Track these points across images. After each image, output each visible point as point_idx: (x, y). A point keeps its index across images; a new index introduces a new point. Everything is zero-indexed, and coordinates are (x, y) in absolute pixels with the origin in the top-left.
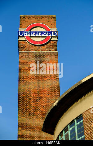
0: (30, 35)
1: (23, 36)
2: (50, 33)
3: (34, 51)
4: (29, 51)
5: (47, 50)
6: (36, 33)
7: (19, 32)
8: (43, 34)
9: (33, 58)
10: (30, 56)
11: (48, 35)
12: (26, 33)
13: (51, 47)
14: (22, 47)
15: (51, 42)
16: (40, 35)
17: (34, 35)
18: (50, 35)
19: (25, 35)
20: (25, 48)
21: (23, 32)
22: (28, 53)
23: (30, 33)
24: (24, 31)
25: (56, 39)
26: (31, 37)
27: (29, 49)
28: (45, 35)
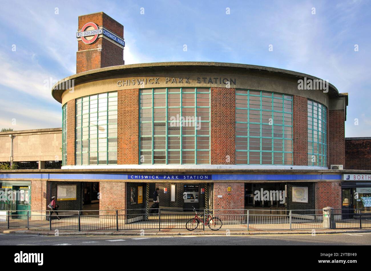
0: (84, 35)
1: (80, 38)
2: (97, 31)
3: (86, 50)
4: (83, 51)
5: (95, 47)
6: (88, 32)
8: (93, 33)
9: (85, 57)
10: (83, 55)
11: (96, 33)
14: (80, 46)
15: (99, 39)
16: (91, 34)
17: (87, 35)
18: (97, 33)
20: (82, 48)
22: (82, 53)
23: (84, 33)
24: (80, 32)
25: (101, 36)
26: (85, 37)
27: (84, 48)
28: (94, 33)
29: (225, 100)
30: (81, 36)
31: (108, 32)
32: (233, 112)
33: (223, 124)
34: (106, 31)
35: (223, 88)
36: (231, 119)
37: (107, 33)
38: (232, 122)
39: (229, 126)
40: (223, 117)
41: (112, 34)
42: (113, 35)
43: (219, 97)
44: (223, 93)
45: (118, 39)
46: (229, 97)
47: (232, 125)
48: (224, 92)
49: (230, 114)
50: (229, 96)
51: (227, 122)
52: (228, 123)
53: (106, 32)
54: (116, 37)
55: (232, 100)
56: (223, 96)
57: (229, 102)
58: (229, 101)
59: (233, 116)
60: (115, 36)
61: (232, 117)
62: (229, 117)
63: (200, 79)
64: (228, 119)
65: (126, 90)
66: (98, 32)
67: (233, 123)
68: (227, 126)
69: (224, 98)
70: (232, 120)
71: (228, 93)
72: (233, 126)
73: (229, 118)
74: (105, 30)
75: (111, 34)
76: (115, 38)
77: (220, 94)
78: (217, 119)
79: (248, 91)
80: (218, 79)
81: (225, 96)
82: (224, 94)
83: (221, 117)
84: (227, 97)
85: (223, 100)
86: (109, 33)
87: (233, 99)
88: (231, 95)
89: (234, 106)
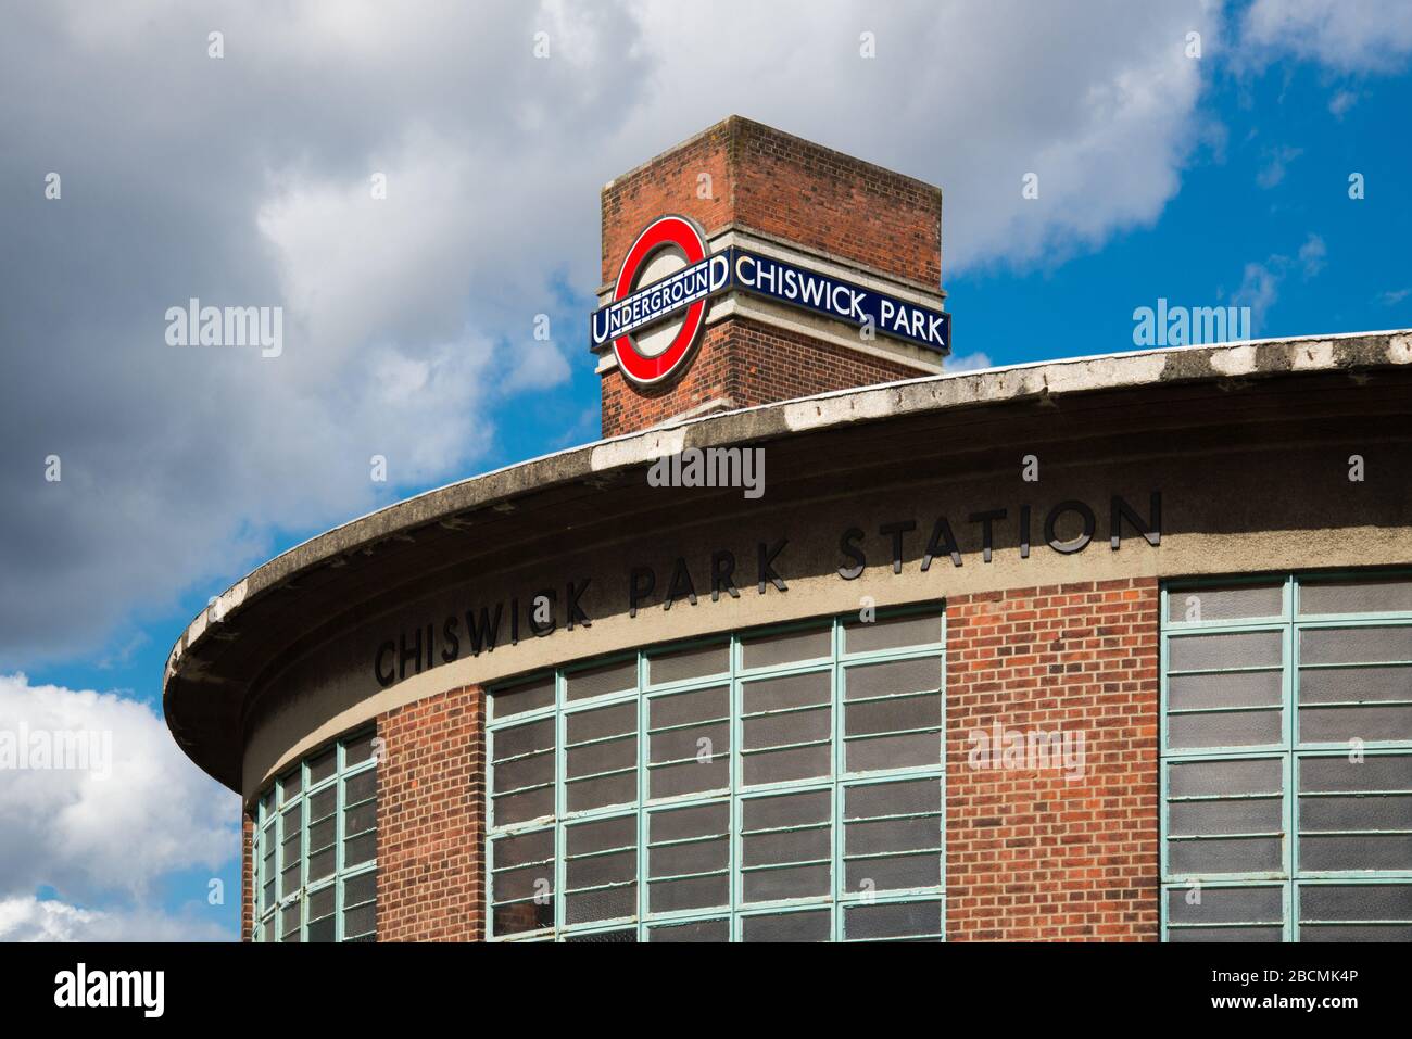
0: (632, 320)
5: (695, 397)
6: (650, 298)
7: (595, 317)
8: (677, 291)
12: (615, 313)
13: (711, 369)
14: (612, 412)
15: (714, 335)
16: (667, 305)
17: (646, 314)
19: (616, 328)
20: (622, 418)
21: (607, 311)
23: (632, 306)
24: (609, 307)
26: (637, 334)
27: (633, 419)
28: (684, 296)
29: (1060, 692)
30: (613, 334)
31: (787, 266)
32: (1135, 790)
33: (1044, 910)
34: (767, 262)
35: (1046, 590)
36: (1113, 861)
37: (771, 277)
38: (1122, 883)
39: (1096, 919)
40: (1045, 841)
41: (818, 277)
42: (835, 282)
43: (1014, 678)
44: (1044, 637)
45: (884, 303)
46: (1096, 667)
47: (1125, 906)
48: (1055, 624)
49: (1107, 815)
50: (1100, 655)
51: (1080, 885)
52: (1093, 896)
53: (766, 269)
54: (859, 289)
55: (1128, 687)
56: (1044, 659)
57: (1097, 712)
58: (1101, 700)
59: (1134, 825)
60: (850, 286)
61: (1123, 837)
62: (1101, 838)
63: (860, 537)
64: (1090, 862)
65: (415, 704)
66: (705, 284)
67: (1133, 894)
68: (1080, 919)
69: (1053, 681)
70: (1124, 861)
71: (1090, 633)
72: (1133, 917)
73: (1096, 850)
74: (756, 256)
75: (808, 274)
76: (854, 302)
77: (1019, 650)
78: (999, 868)
79: (1290, 589)
80: (1001, 515)
81: (1066, 657)
82: (1057, 646)
83: (1032, 842)
84: (1077, 668)
85: (1048, 697)
86: (797, 269)
87: (1137, 675)
88: (1115, 642)
89: (1139, 737)
